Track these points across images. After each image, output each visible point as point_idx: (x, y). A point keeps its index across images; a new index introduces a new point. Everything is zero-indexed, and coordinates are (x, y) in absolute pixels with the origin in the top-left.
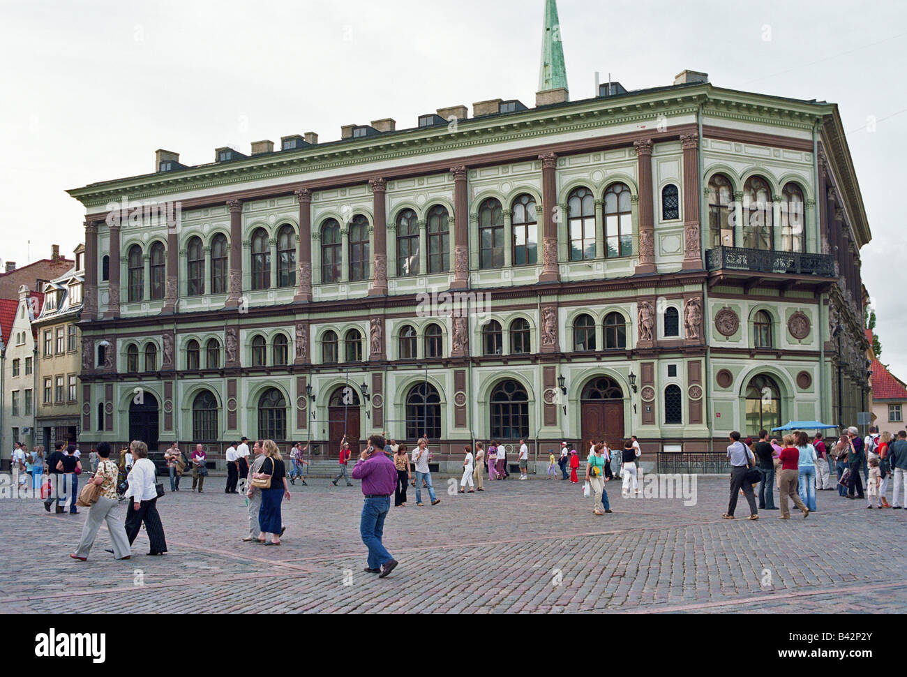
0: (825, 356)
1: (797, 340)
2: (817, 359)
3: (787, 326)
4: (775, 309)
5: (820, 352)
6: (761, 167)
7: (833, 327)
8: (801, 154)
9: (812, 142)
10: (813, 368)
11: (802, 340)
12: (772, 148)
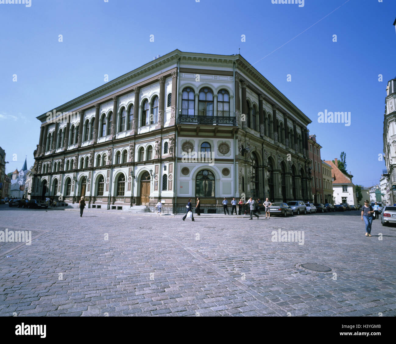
0: (236, 161)
1: (223, 155)
2: (232, 162)
3: (218, 148)
4: (212, 141)
5: (233, 160)
6: (208, 83)
7: (240, 149)
8: (228, 77)
9: (233, 72)
10: (231, 166)
11: (225, 155)
12: (213, 76)
